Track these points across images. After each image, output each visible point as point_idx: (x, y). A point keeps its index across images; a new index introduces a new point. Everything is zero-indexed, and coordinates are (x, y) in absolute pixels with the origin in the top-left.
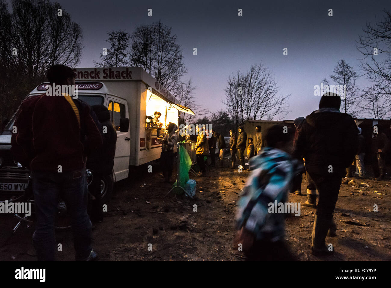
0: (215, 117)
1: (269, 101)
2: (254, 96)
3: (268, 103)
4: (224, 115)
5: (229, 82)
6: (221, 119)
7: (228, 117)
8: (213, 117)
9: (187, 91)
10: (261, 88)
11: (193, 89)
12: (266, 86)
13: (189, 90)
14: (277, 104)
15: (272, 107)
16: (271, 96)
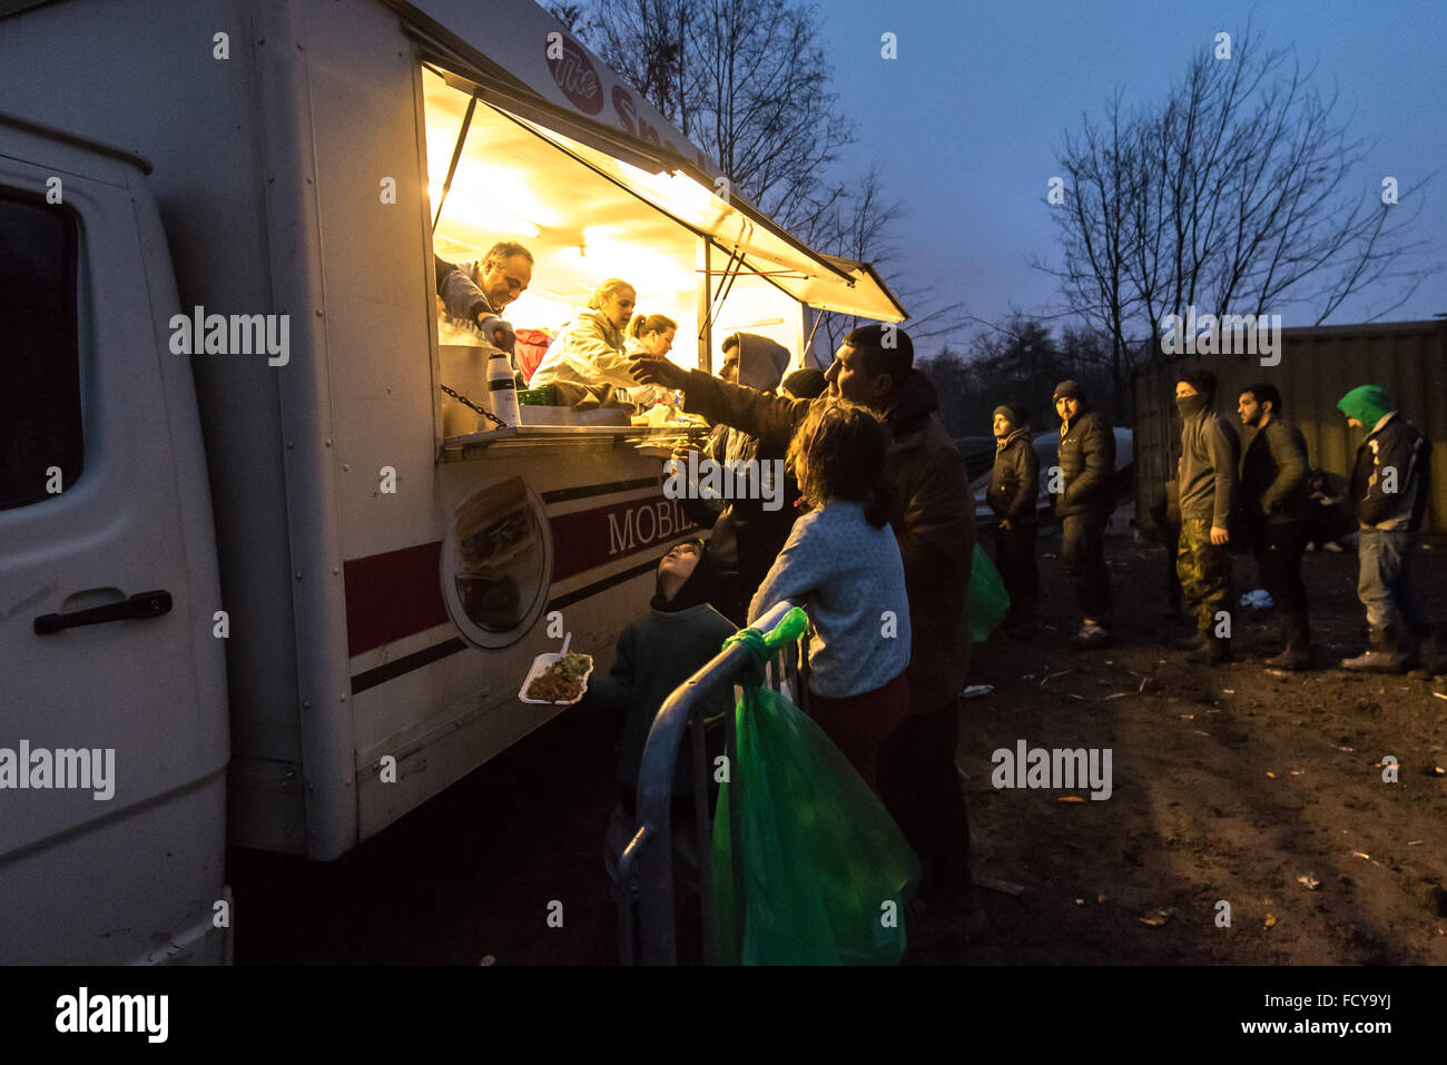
0: (989, 347)
1: (1293, 228)
2: (1209, 213)
3: (1287, 241)
4: (1027, 335)
5: (1068, 157)
6: (1017, 351)
7: (1046, 342)
8: (977, 346)
9: (859, 230)
10: (1252, 162)
11: (886, 217)
12: (1282, 150)
13: (868, 224)
14: (1347, 237)
15: (1317, 257)
16: (1305, 202)
